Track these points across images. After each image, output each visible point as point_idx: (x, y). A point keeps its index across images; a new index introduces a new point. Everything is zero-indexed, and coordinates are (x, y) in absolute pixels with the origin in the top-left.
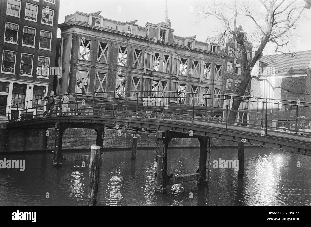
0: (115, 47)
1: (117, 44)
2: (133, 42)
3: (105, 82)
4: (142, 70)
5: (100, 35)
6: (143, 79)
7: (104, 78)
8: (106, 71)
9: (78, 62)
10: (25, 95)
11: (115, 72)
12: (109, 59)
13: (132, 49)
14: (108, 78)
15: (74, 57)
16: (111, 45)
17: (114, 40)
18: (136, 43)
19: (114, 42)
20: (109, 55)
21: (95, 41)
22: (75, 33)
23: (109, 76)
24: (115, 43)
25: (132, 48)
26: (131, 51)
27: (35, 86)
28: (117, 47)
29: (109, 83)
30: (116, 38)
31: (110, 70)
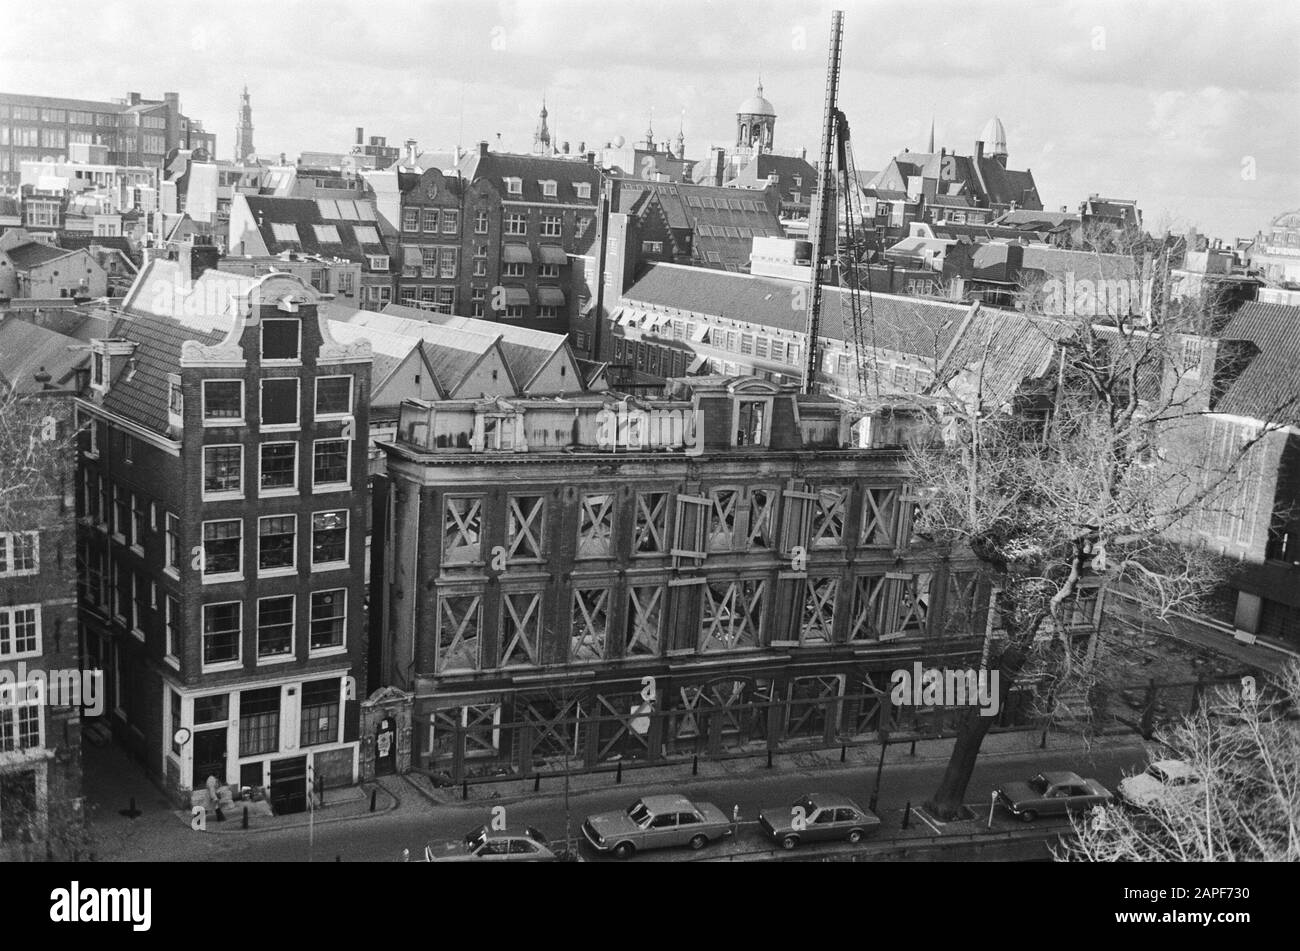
0: (568, 502)
1: (575, 489)
2: (632, 472)
3: (533, 619)
4: (668, 559)
5: (513, 474)
6: (670, 589)
7: (533, 604)
8: (536, 586)
9: (443, 576)
10: (278, 714)
11: (568, 583)
12: (546, 547)
13: (630, 496)
14: (545, 608)
15: (428, 561)
16: (552, 498)
17: (563, 481)
18: (645, 472)
19: (563, 485)
20: (547, 535)
21: (496, 495)
22: (427, 484)
23: (546, 599)
24: (567, 490)
25: (631, 492)
26: (626, 503)
27: (305, 685)
28: (576, 499)
29: (549, 621)
30: (571, 470)
31: (551, 579)
